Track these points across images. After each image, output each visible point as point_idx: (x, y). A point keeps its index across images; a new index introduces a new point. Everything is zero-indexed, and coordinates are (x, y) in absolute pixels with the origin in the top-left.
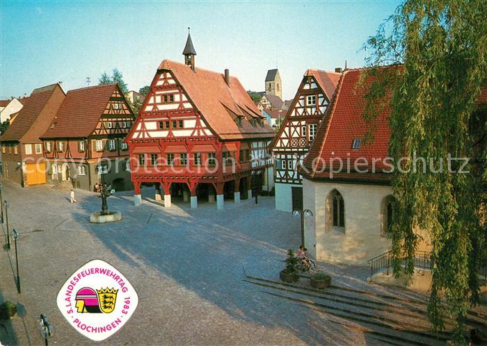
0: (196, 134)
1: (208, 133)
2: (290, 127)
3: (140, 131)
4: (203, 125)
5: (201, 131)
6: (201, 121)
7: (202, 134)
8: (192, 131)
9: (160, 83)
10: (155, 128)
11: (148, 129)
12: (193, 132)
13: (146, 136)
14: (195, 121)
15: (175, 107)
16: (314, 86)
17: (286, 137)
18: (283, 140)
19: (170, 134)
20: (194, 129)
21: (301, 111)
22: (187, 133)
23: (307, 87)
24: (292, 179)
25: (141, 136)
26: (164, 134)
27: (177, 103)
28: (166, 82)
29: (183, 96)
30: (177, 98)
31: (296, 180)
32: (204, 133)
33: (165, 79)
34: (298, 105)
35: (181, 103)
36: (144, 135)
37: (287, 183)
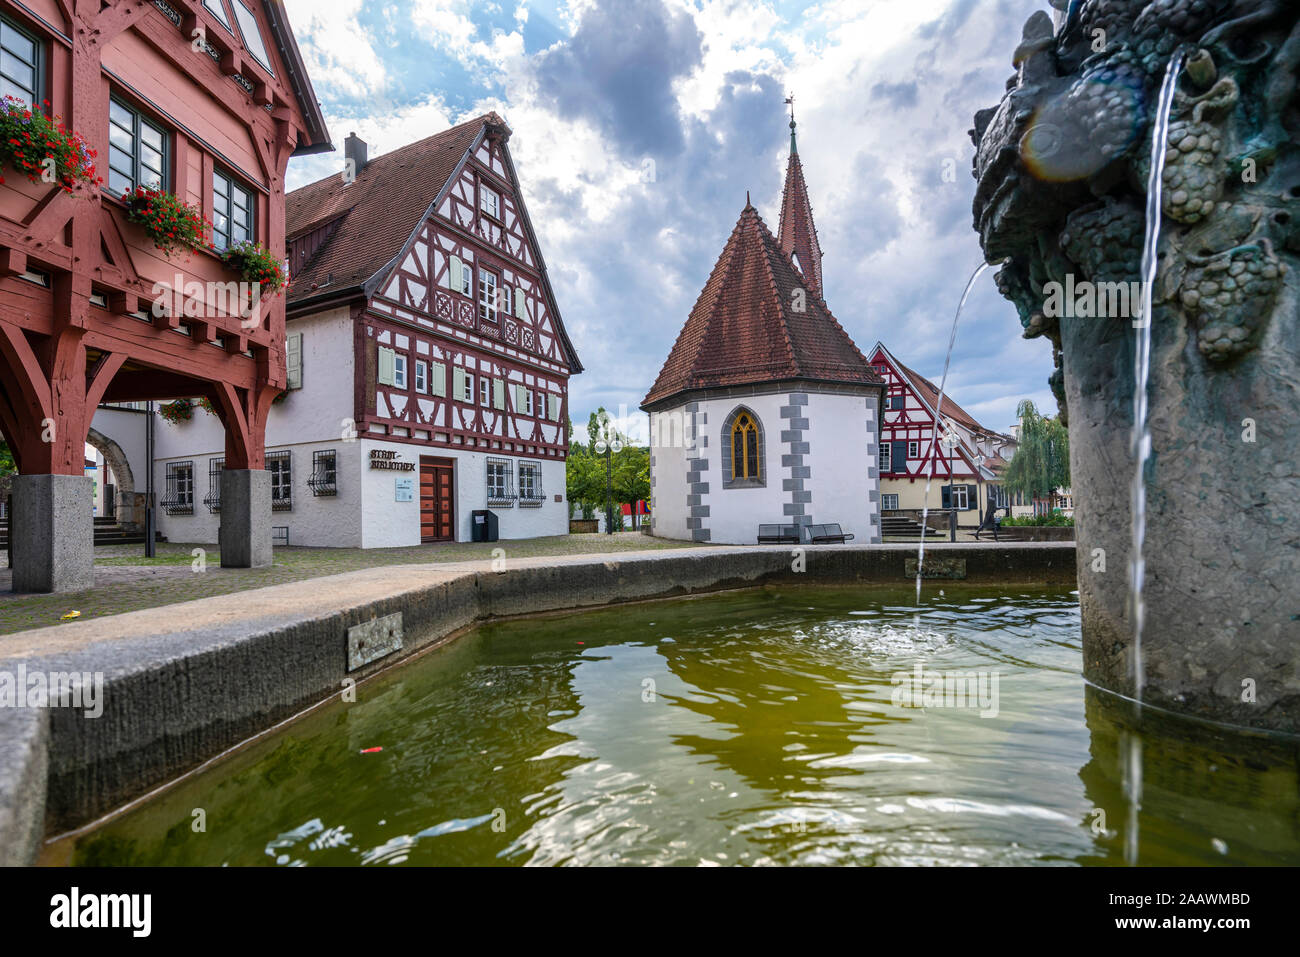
17: (418, 275)
18: (410, 283)
24: (429, 427)
31: (439, 430)
37: (409, 440)
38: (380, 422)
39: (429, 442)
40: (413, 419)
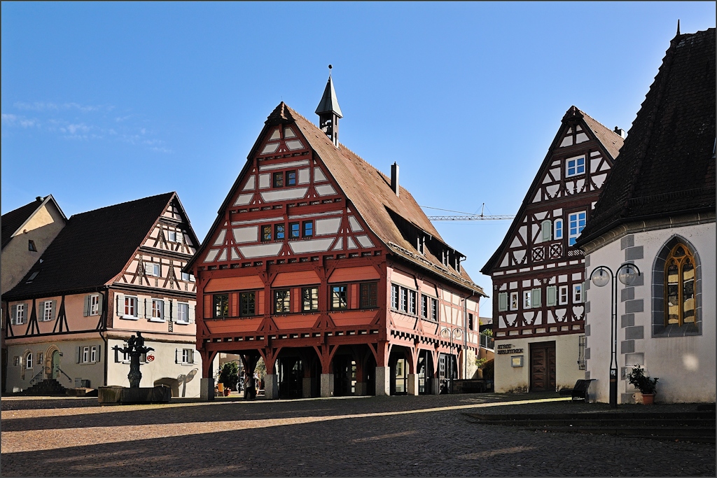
0: (339, 246)
1: (365, 242)
2: (529, 225)
3: (221, 248)
4: (355, 227)
5: (350, 239)
6: (352, 220)
7: (351, 245)
8: (331, 240)
9: (270, 149)
10: (255, 239)
11: (238, 241)
12: (334, 243)
13: (235, 256)
14: (339, 220)
15: (299, 194)
16: (582, 138)
17: (520, 245)
18: (515, 253)
19: (286, 248)
20: (336, 236)
21: (553, 191)
22: (322, 246)
23: (567, 142)
24: (532, 326)
25: (223, 257)
26: (273, 250)
27: (303, 186)
28: (283, 146)
29: (318, 171)
30: (304, 176)
31: (539, 327)
32: (356, 242)
33: (283, 140)
34: (547, 180)
35: (312, 186)
36: (229, 254)
37: (521, 336)
38: (502, 330)
39: (534, 335)
40: (520, 325)
